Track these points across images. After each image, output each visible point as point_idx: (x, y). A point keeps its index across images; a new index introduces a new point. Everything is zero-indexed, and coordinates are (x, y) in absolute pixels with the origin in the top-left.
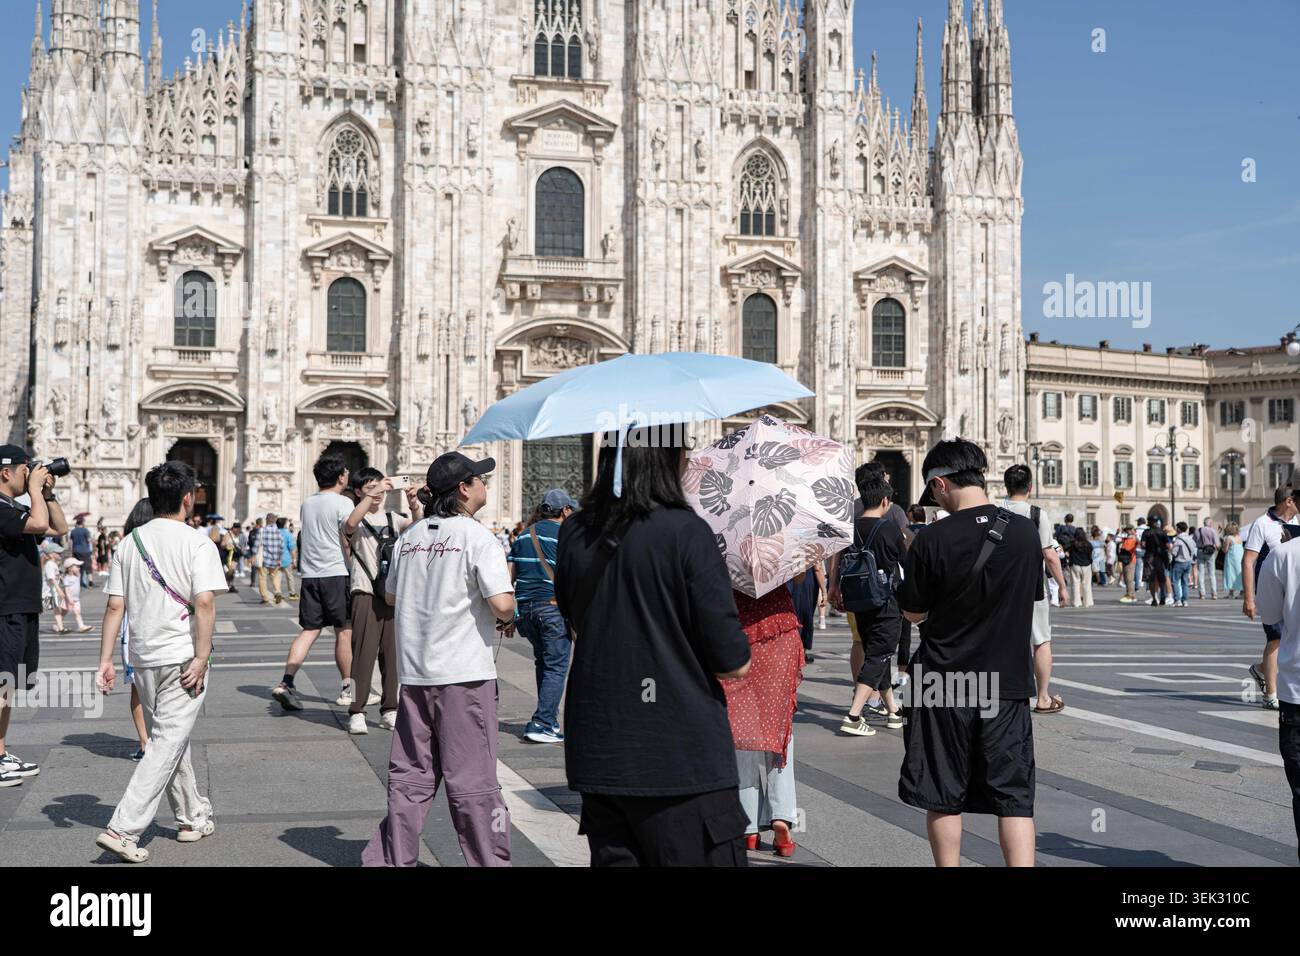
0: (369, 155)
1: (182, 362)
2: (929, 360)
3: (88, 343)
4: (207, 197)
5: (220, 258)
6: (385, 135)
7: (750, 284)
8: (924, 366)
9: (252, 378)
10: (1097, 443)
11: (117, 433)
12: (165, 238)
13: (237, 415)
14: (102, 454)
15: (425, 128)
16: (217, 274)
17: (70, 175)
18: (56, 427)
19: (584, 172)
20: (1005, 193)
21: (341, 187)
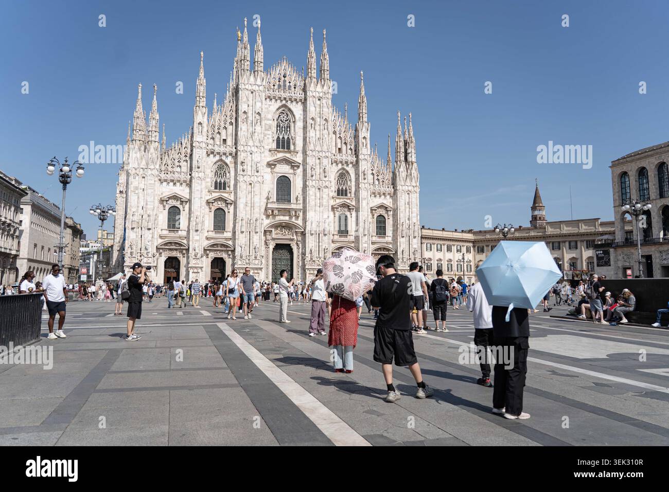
0: (227, 172)
1: (170, 234)
2: (392, 233)
3: (142, 228)
4: (178, 184)
5: (182, 202)
6: (232, 166)
7: (340, 211)
8: (391, 235)
9: (191, 239)
10: (442, 258)
11: (150, 255)
12: (165, 196)
13: (186, 249)
14: (145, 262)
15: (244, 164)
16: (181, 207)
17: (137, 177)
18: (131, 253)
19: (291, 177)
20: (414, 185)
21: (218, 181)
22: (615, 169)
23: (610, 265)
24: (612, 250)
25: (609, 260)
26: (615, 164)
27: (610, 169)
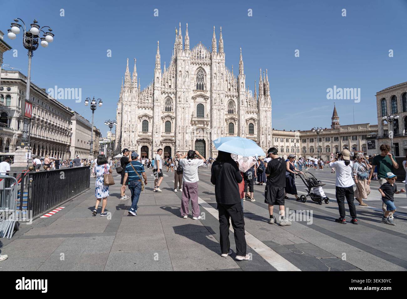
0: (171, 102)
1: (143, 134)
3: (129, 131)
4: (147, 109)
5: (149, 118)
6: (174, 99)
7: (230, 121)
8: (257, 134)
9: (154, 136)
10: (283, 145)
11: (134, 145)
12: (141, 115)
13: (151, 142)
14: (131, 148)
15: (180, 98)
16: (149, 121)
17: (127, 106)
19: (204, 104)
20: (269, 107)
21: (167, 107)
22: (378, 97)
23: (375, 149)
24: (376, 141)
25: (375, 146)
26: (378, 94)
27: (376, 97)
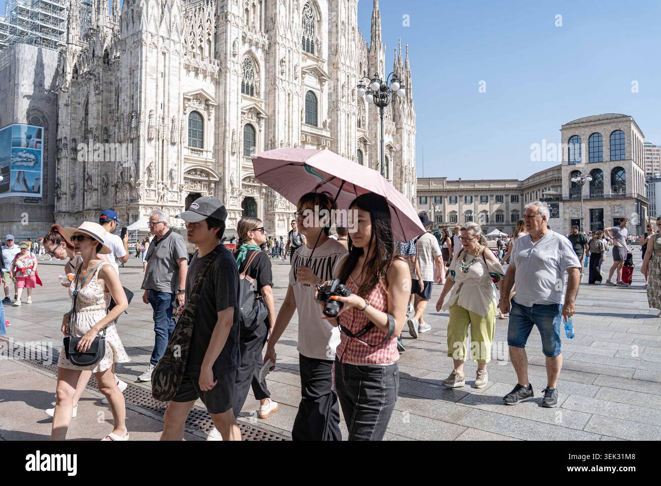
0: (255, 71)
1: (193, 155)
2: (394, 178)
3: (163, 140)
4: (201, 76)
5: (208, 106)
6: (262, 63)
8: (392, 180)
9: (227, 166)
11: (175, 189)
12: (189, 92)
13: (216, 182)
14: (169, 199)
16: (205, 114)
17: (155, 51)
18: (149, 183)
19: (317, 93)
20: (412, 125)
21: (246, 83)
22: (565, 132)
23: (558, 217)
24: (561, 204)
25: (558, 212)
26: (565, 128)
27: (560, 132)
